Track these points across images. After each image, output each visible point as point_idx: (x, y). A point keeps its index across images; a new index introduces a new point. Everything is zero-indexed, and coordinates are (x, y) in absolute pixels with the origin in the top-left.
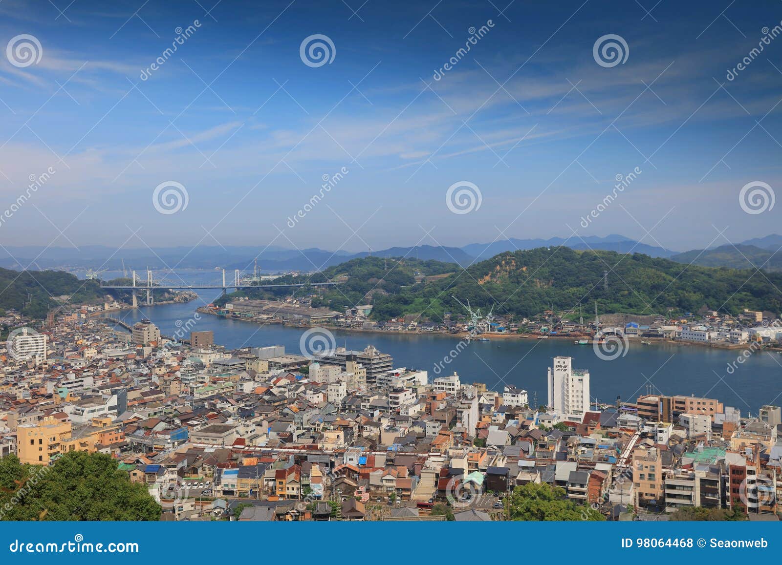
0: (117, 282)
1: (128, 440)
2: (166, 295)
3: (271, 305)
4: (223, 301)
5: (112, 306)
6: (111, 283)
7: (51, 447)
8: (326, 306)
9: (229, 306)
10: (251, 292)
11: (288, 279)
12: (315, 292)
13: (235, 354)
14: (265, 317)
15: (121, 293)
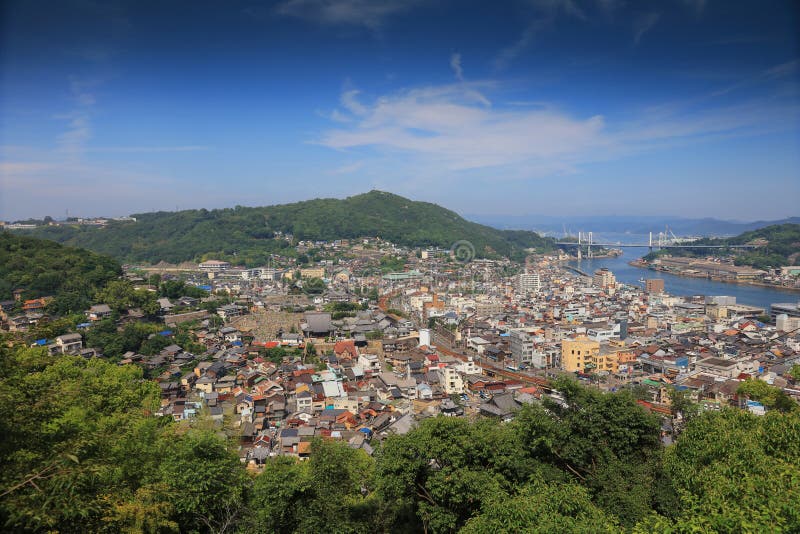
0: (567, 240)
1: (639, 360)
2: (601, 251)
3: (697, 262)
4: (651, 257)
5: (564, 257)
6: (562, 240)
7: (586, 358)
8: (749, 265)
9: (657, 262)
10: (673, 251)
11: (705, 241)
12: (734, 253)
13: (689, 300)
14: (692, 271)
15: (570, 248)
